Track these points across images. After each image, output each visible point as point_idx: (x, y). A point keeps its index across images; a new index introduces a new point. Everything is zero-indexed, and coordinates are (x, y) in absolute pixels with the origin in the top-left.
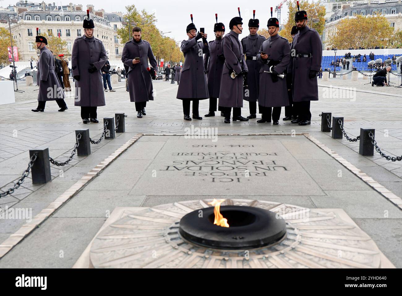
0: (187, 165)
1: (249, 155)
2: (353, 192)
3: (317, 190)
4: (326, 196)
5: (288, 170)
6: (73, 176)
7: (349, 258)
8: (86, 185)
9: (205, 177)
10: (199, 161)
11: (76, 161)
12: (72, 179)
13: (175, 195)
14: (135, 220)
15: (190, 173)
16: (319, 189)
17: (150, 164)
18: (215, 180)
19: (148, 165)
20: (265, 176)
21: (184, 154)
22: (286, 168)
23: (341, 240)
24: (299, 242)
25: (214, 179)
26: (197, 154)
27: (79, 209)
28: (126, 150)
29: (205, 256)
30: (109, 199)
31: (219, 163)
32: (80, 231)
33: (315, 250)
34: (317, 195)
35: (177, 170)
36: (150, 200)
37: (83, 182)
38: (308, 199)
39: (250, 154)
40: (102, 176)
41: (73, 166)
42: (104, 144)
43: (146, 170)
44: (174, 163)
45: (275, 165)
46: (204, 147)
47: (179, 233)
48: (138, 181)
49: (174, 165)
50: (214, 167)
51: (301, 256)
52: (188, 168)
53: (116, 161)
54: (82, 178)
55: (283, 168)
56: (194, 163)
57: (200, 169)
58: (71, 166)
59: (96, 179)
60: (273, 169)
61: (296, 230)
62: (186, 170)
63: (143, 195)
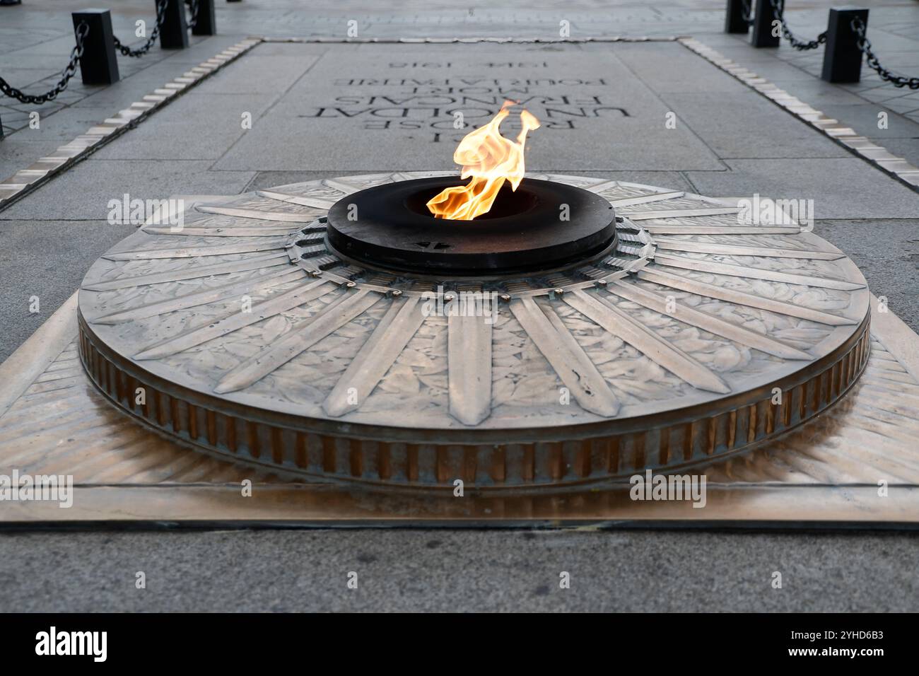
0: (371, 106)
1: (533, 83)
2: (801, 161)
3: (707, 158)
4: (728, 171)
5: (634, 117)
6: (65, 128)
7: (785, 299)
8: (98, 149)
9: (415, 132)
10: (404, 97)
11: (78, 94)
12: (62, 135)
13: (333, 169)
14: (213, 217)
15: (376, 123)
16: (709, 155)
17: (274, 104)
18: (441, 137)
19: (270, 104)
20: (571, 130)
21: (365, 83)
22: (628, 111)
23: (763, 257)
24: (648, 259)
25: (437, 135)
26: (400, 82)
27: (70, 201)
28: (214, 72)
29: (391, 292)
30: (157, 179)
31: (454, 101)
32: (67, 249)
33: (692, 279)
34: (705, 168)
35: (344, 117)
36: (266, 180)
37: (89, 142)
38: (679, 179)
39: (537, 82)
40: (144, 128)
41: (67, 106)
42: (157, 59)
43: (262, 116)
44: (338, 102)
45: (598, 106)
46: (419, 67)
47: (326, 240)
48: (239, 140)
49: (338, 106)
50: (440, 111)
51: (654, 292)
52: (373, 113)
53: (186, 96)
54: (87, 130)
55: (620, 112)
56: (391, 101)
57: (405, 114)
58: (63, 106)
59: (126, 135)
60: (594, 114)
61: (642, 233)
62: (368, 116)
63: (249, 170)
